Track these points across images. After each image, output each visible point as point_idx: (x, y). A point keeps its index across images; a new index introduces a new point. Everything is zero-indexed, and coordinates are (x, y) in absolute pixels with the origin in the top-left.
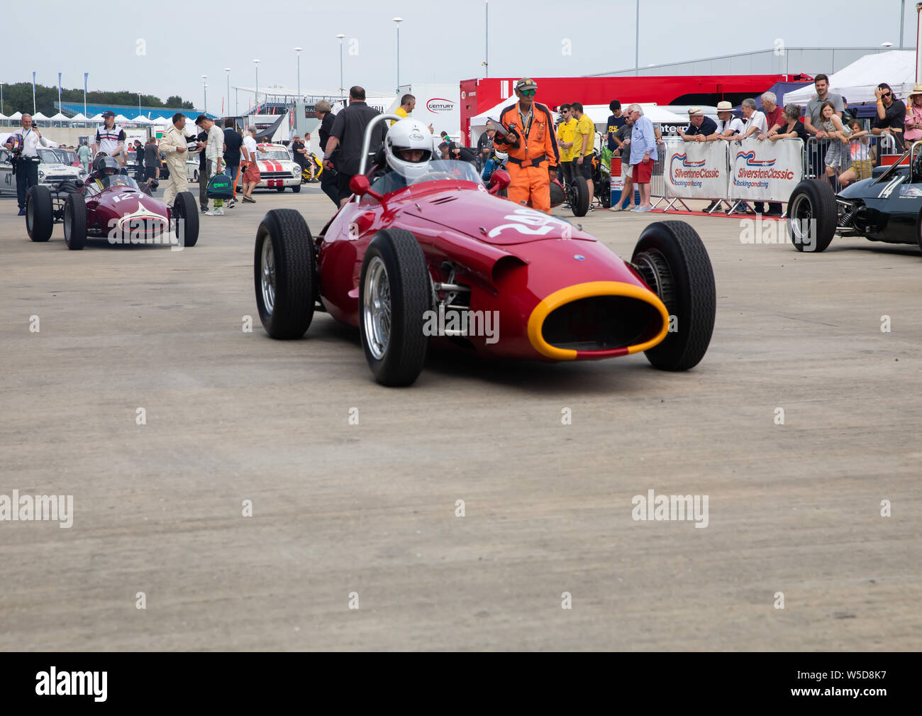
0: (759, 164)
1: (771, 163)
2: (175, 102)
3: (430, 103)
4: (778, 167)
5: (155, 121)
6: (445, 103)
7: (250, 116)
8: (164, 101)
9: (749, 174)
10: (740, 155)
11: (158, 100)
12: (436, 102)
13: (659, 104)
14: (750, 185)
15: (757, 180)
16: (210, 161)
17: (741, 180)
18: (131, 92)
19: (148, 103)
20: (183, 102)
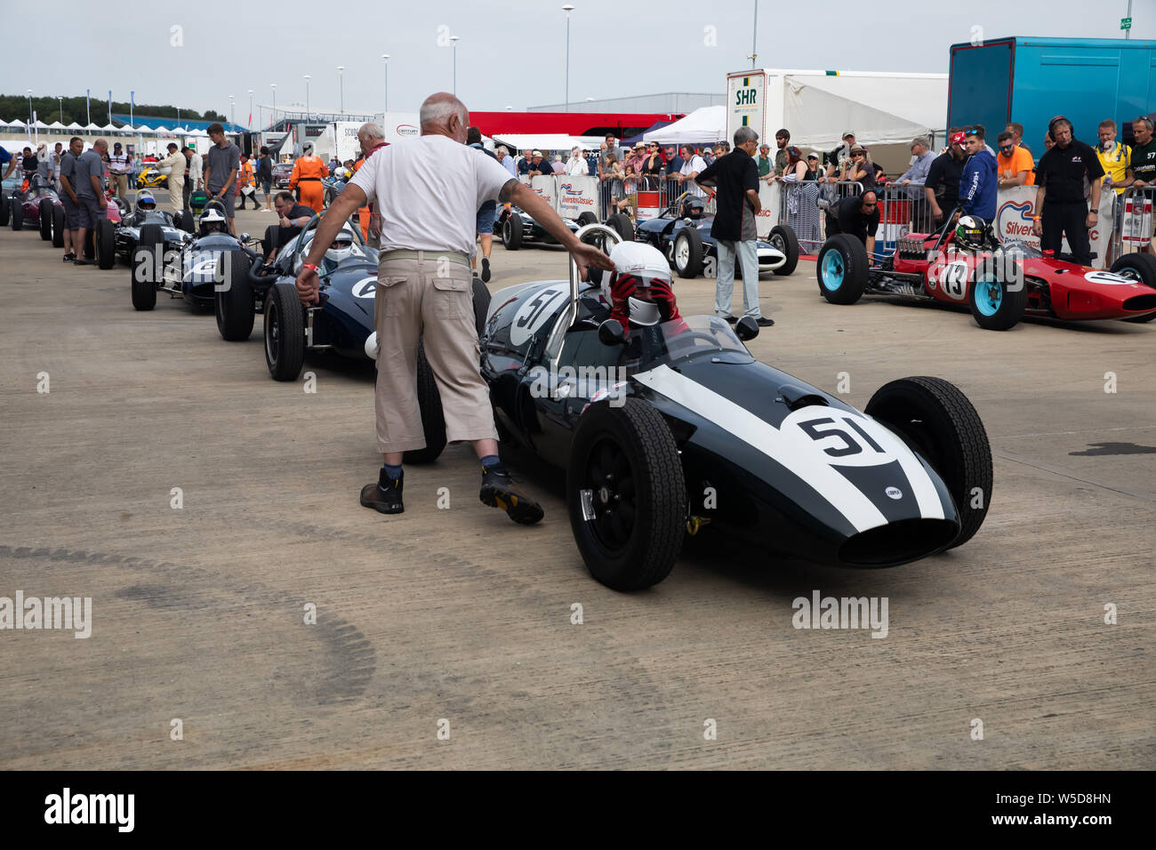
0: (573, 193)
1: (580, 193)
2: (211, 115)
3: (400, 128)
4: (584, 196)
5: (192, 133)
6: (411, 129)
7: (263, 133)
8: (202, 114)
9: (567, 200)
10: (563, 186)
11: (196, 113)
12: (404, 128)
13: (570, 135)
14: (568, 207)
15: (573, 204)
16: (193, 181)
17: (563, 204)
18: (173, 106)
19: (187, 117)
20: (218, 115)
